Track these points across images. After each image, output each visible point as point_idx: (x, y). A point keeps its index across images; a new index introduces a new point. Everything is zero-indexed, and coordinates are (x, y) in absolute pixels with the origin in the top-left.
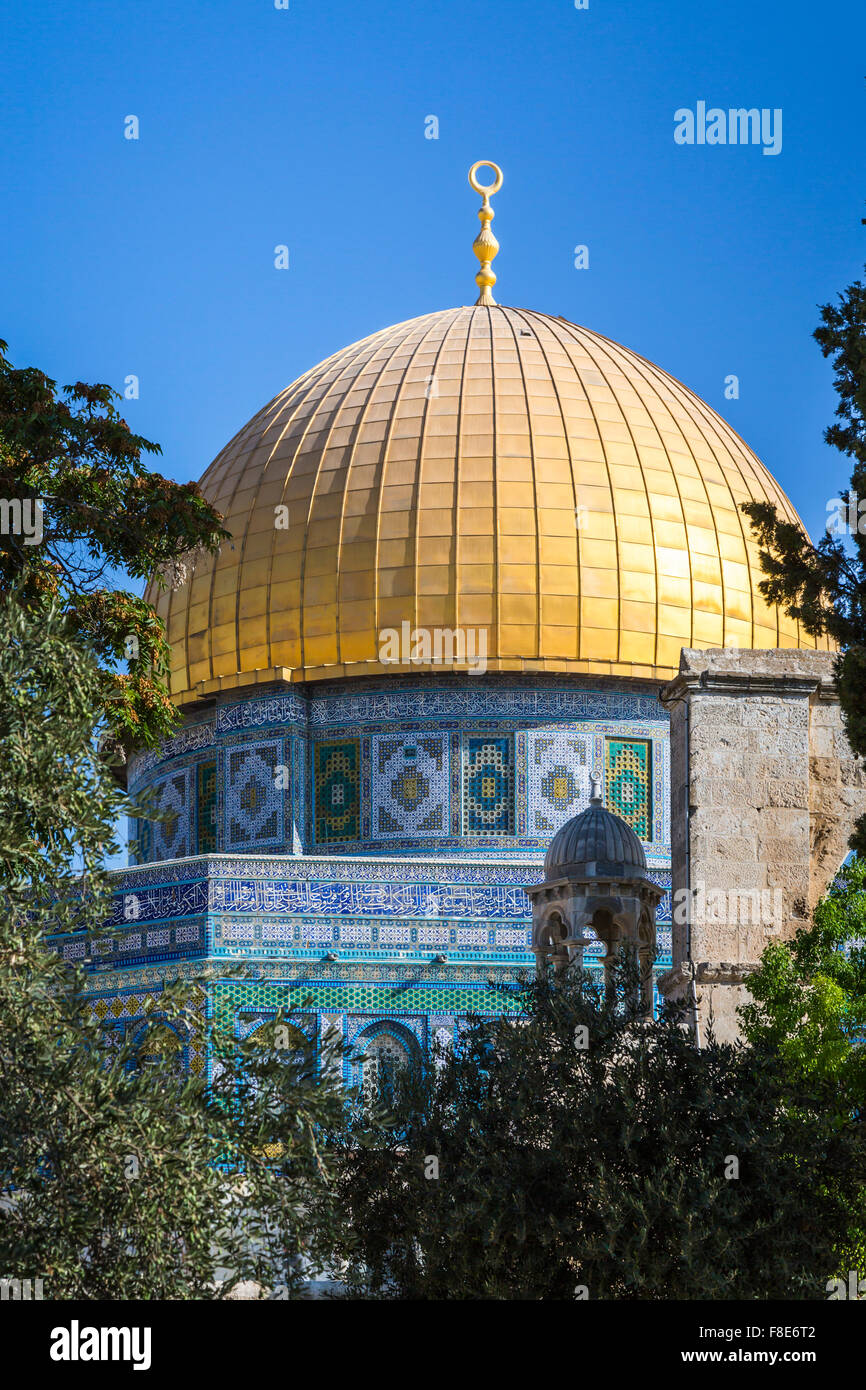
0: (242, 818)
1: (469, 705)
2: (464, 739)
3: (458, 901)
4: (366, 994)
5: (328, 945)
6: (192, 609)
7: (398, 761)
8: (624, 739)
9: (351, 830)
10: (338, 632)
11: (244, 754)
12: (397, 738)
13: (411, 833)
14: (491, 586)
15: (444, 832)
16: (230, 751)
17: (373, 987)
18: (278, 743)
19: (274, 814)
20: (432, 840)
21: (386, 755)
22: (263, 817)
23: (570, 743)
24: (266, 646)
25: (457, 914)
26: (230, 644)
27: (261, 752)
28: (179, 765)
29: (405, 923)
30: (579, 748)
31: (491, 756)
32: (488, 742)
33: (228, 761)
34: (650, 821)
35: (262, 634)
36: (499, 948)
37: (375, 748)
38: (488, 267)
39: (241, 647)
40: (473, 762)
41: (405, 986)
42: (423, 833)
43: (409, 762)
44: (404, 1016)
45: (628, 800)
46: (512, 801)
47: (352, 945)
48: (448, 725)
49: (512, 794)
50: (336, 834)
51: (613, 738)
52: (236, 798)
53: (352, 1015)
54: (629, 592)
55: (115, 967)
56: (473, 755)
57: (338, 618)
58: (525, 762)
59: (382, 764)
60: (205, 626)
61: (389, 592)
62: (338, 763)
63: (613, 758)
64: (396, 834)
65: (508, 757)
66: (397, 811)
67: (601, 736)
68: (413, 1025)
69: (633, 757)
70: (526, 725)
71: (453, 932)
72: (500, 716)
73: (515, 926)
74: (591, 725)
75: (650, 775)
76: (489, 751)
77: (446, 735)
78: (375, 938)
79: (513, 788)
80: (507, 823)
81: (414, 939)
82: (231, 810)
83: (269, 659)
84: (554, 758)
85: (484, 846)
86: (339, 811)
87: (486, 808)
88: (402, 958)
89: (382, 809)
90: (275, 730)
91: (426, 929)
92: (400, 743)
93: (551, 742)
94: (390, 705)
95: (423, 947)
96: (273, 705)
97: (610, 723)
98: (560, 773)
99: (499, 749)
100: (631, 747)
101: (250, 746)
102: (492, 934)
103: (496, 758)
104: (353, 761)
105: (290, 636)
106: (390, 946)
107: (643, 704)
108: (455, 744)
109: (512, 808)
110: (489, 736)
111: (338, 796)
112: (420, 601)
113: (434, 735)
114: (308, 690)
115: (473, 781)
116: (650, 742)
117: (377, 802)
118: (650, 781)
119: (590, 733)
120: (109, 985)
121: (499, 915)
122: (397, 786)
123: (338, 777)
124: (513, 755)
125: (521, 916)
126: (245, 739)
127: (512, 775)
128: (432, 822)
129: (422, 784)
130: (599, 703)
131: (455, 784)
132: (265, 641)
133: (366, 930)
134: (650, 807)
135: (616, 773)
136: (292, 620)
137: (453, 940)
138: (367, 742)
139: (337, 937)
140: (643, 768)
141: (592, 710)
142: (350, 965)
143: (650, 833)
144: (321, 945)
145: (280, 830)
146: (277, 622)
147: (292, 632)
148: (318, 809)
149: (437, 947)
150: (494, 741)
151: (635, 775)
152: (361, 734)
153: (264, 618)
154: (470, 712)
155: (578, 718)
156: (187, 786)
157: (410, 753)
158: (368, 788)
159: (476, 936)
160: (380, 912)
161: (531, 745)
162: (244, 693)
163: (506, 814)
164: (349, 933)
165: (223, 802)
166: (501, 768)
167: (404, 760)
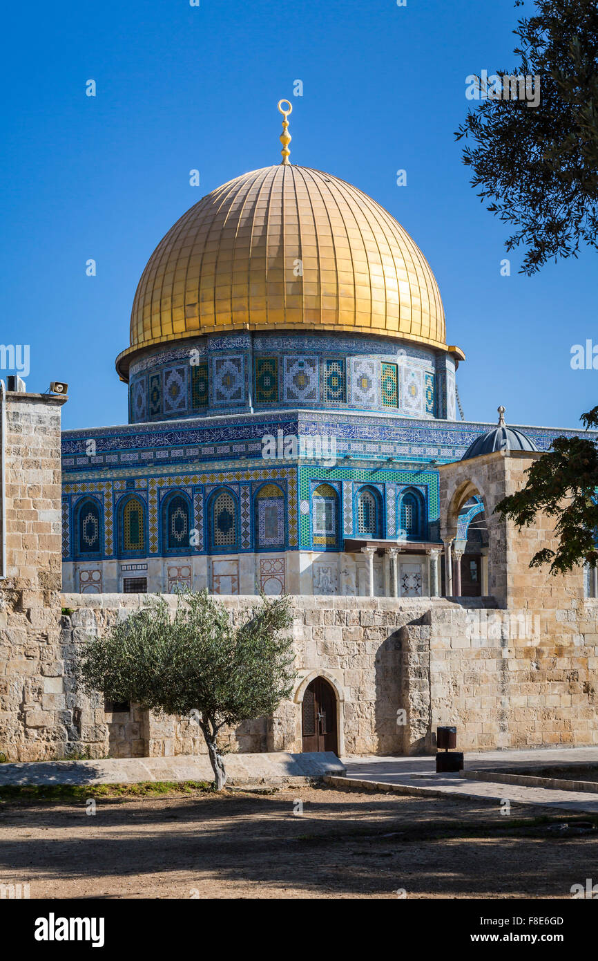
0: (222, 389)
1: (326, 345)
2: (325, 360)
3: (397, 434)
4: (361, 473)
5: (346, 451)
6: (187, 293)
7: (296, 368)
8: (388, 363)
9: (274, 397)
10: (267, 309)
11: (223, 361)
12: (295, 357)
13: (302, 400)
14: (335, 292)
15: (317, 400)
16: (215, 359)
17: (364, 471)
18: (241, 357)
19: (240, 388)
20: (312, 403)
21: (290, 365)
22: (234, 390)
23: (368, 364)
24: (230, 313)
25: (396, 440)
26: (211, 310)
27: (233, 361)
28: (181, 363)
29: (376, 443)
30: (371, 366)
31: (335, 367)
32: (334, 361)
33: (214, 364)
34: (398, 399)
35: (228, 307)
36: (413, 455)
37: (285, 361)
38: (287, 147)
39: (217, 312)
40: (328, 370)
41: (376, 470)
42: (307, 400)
43: (301, 369)
44: (375, 483)
45: (389, 390)
46: (345, 388)
47: (355, 452)
48: (318, 353)
49: (345, 385)
50: (266, 399)
51: (384, 363)
52: (220, 380)
53: (355, 482)
54: (389, 299)
55: (247, 458)
56: (328, 367)
57: (267, 303)
58: (350, 371)
59: (288, 369)
60: (195, 300)
61: (290, 293)
62: (267, 367)
63: (384, 371)
64: (296, 400)
65: (343, 368)
66: (295, 390)
67: (379, 361)
68: (380, 488)
69: (392, 371)
70: (350, 355)
71: (395, 448)
72: (340, 350)
73: (419, 446)
74: (376, 356)
75: (397, 379)
76: (335, 366)
77: (317, 358)
78: (365, 449)
79: (345, 382)
80: (343, 397)
81: (380, 450)
82: (217, 385)
83: (232, 318)
84: (362, 370)
85: (334, 407)
86: (267, 388)
87: (334, 390)
88: (375, 459)
89: (288, 389)
90: (239, 351)
91: (385, 446)
92: (297, 360)
93: (360, 363)
94: (292, 343)
95: (383, 453)
96: (239, 340)
97: (383, 356)
98: (363, 377)
99: (339, 365)
100: (392, 367)
101: (225, 357)
102: (410, 449)
103: (338, 369)
104: (274, 366)
105: (243, 309)
106: (371, 453)
107: (395, 349)
108: (321, 362)
109: (345, 391)
110: (335, 359)
111: (267, 382)
112: (306, 298)
113: (312, 357)
114: (254, 334)
115: (328, 378)
116: (397, 366)
117: (286, 385)
118: (397, 382)
119: (375, 359)
120: (243, 466)
121: (412, 441)
122: (295, 379)
123: (267, 373)
124: (345, 368)
125: (421, 442)
126: (223, 354)
127: (345, 376)
128: (312, 395)
129: (307, 378)
130: (379, 348)
131: (321, 379)
132: (230, 310)
133: (361, 445)
134: (397, 393)
135: (385, 378)
136: (244, 302)
137: (395, 451)
138: (282, 358)
139: (350, 448)
140: (395, 376)
141: (376, 350)
142: (356, 461)
143: (398, 404)
144: (344, 451)
145: (242, 396)
146: (236, 303)
147: (244, 307)
148: (257, 388)
149: (389, 454)
150: (337, 361)
151: (392, 379)
152: (278, 355)
153: (229, 301)
154: (328, 348)
155: (371, 353)
156: (186, 373)
157: (301, 365)
158: (282, 379)
159: (403, 450)
160: (366, 438)
161: (352, 364)
162: (223, 334)
163: (342, 393)
164: (356, 447)
165: (212, 382)
166: (340, 373)
167: (298, 368)
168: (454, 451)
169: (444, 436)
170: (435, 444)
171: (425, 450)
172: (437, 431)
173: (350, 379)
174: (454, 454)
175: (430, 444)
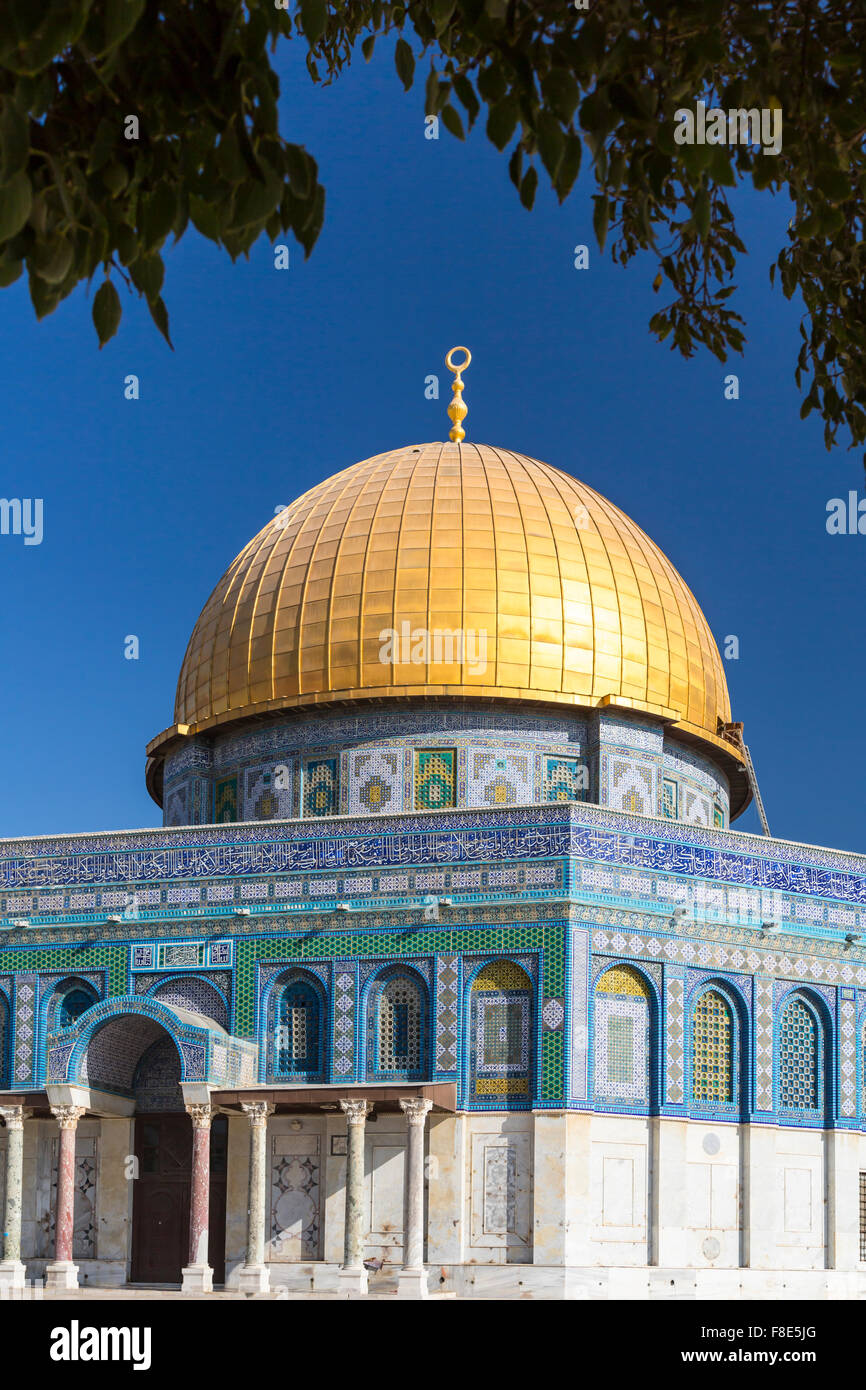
1: (306, 735)
2: (304, 763)
3: (40, 873)
7: (261, 787)
8: (432, 749)
10: (228, 692)
11: (172, 796)
12: (259, 768)
14: (323, 639)
16: (168, 795)
18: (187, 784)
21: (252, 783)
23: (383, 757)
25: (39, 884)
27: (179, 793)
30: (391, 760)
31: (323, 774)
32: (321, 763)
33: (167, 803)
36: (72, 911)
37: (246, 777)
40: (310, 780)
43: (266, 786)
45: (436, 799)
46: (338, 808)
48: (292, 754)
49: (339, 803)
51: (422, 750)
56: (310, 775)
57: (229, 683)
58: (347, 776)
59: (250, 790)
61: (256, 656)
62: (227, 794)
63: (423, 766)
65: (335, 775)
67: (410, 748)
69: (441, 764)
70: (349, 746)
72: (329, 741)
73: (87, 890)
74: (402, 740)
75: (455, 777)
76: (322, 770)
77: (291, 762)
79: (338, 797)
84: (371, 770)
90: (185, 774)
92: (261, 772)
93: (368, 758)
94: (256, 743)
97: (419, 736)
98: (376, 781)
99: (329, 768)
100: (439, 755)
101: (176, 790)
102: (67, 899)
103: (327, 775)
104: (234, 791)
107: (449, 719)
108: (296, 767)
110: (322, 759)
112: (275, 660)
115: (310, 795)
116: (455, 749)
118: (455, 782)
119: (400, 747)
121: (74, 882)
122: (258, 808)
123: (228, 806)
124: (339, 771)
126: (173, 784)
127: (338, 787)
129: (274, 803)
130: (410, 722)
131: (295, 800)
135: (425, 778)
138: (242, 775)
140: (450, 771)
141: (403, 728)
150: (325, 762)
151: (442, 778)
152: (238, 769)
154: (308, 741)
155: (390, 736)
157: (267, 779)
158: (241, 810)
159: (54, 902)
161: (352, 762)
166: (330, 783)
167: (262, 785)
168: (164, 893)
169: (144, 863)
170: (121, 883)
171: (99, 898)
172: (127, 856)
173: (346, 791)
174: (164, 899)
175: (112, 883)
